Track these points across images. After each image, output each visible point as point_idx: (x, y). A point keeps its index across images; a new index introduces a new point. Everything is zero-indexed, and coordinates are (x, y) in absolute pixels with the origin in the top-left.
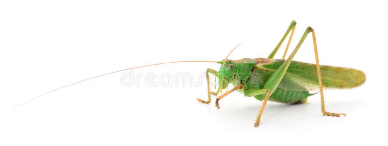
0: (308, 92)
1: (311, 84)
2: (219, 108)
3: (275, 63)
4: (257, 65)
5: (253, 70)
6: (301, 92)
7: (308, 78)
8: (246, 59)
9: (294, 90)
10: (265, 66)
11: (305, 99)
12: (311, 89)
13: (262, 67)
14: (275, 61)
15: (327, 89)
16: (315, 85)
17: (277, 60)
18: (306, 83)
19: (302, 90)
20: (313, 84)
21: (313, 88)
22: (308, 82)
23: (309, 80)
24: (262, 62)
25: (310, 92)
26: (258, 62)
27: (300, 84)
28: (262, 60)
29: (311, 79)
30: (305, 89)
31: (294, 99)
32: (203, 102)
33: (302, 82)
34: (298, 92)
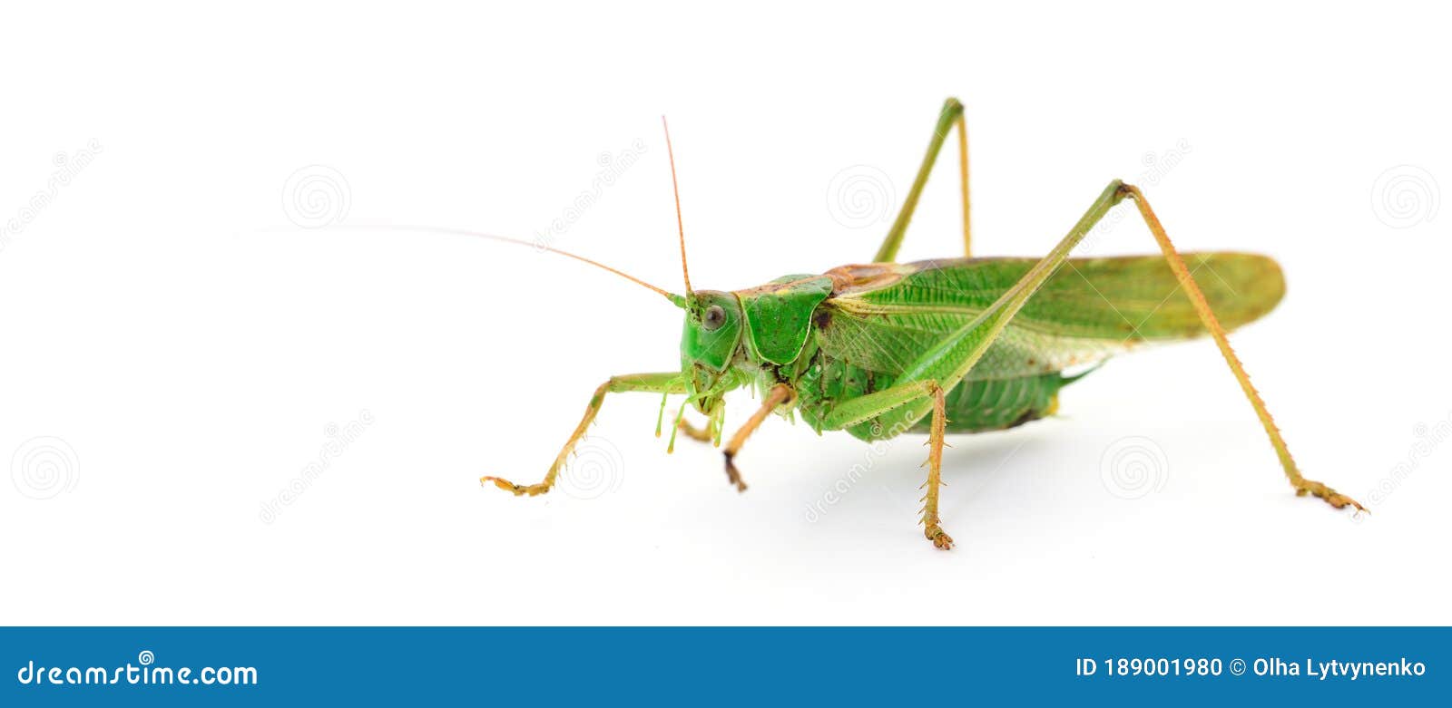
0: (1058, 373)
1: (1069, 341)
2: (742, 487)
3: (911, 277)
4: (840, 299)
5: (823, 320)
6: (1030, 378)
7: (1054, 318)
8: (789, 281)
9: (1002, 375)
10: (870, 297)
11: (1051, 402)
12: (1073, 360)
13: (864, 303)
14: (912, 270)
15: (1137, 347)
16: (1087, 342)
17: (915, 264)
18: (1049, 339)
19: (1034, 370)
20: (1076, 336)
21: (1080, 354)
22: (1056, 334)
23: (1057, 325)
24: (860, 281)
25: (1067, 372)
26: (843, 286)
27: (1025, 346)
28: (857, 276)
29: (1067, 321)
30: (1048, 366)
31: (1008, 411)
32: (518, 490)
33: (1031, 336)
34: (1021, 378)
